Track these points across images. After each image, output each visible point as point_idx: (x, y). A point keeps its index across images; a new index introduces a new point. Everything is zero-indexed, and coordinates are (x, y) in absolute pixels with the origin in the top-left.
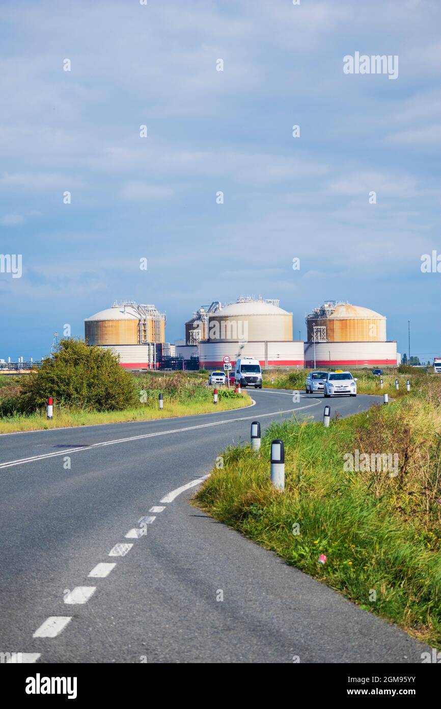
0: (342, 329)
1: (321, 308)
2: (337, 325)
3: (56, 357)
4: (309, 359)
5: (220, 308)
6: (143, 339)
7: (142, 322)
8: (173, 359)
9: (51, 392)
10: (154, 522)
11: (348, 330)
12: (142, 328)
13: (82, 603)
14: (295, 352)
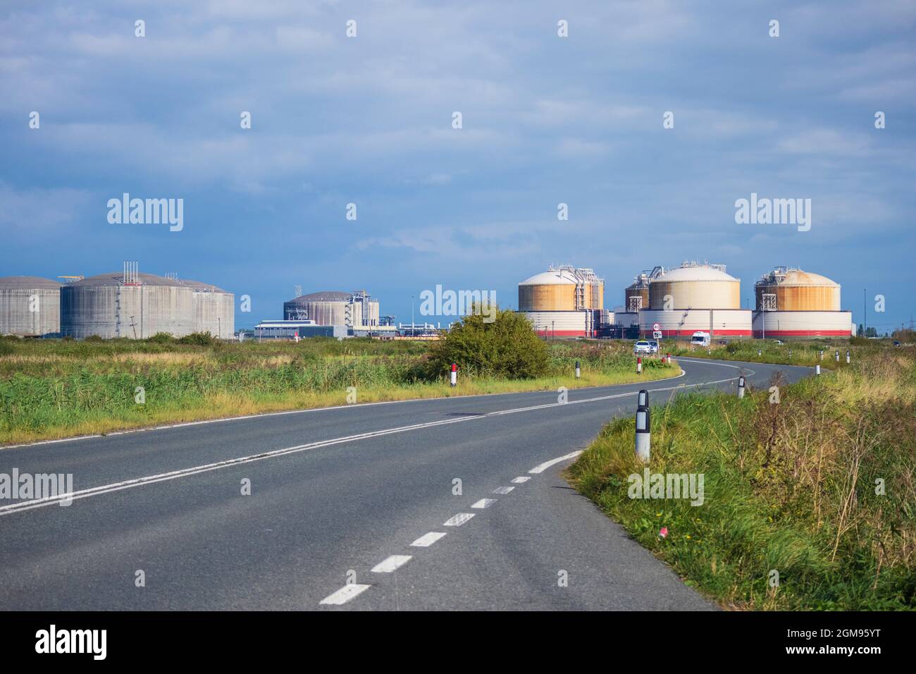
0: (793, 297)
1: (771, 274)
2: (788, 293)
3: (466, 321)
4: (757, 329)
5: (663, 274)
6: (580, 305)
7: (579, 287)
8: (612, 327)
9: (459, 359)
10: (509, 493)
11: (800, 298)
12: (580, 293)
13: (389, 571)
14: (742, 321)
